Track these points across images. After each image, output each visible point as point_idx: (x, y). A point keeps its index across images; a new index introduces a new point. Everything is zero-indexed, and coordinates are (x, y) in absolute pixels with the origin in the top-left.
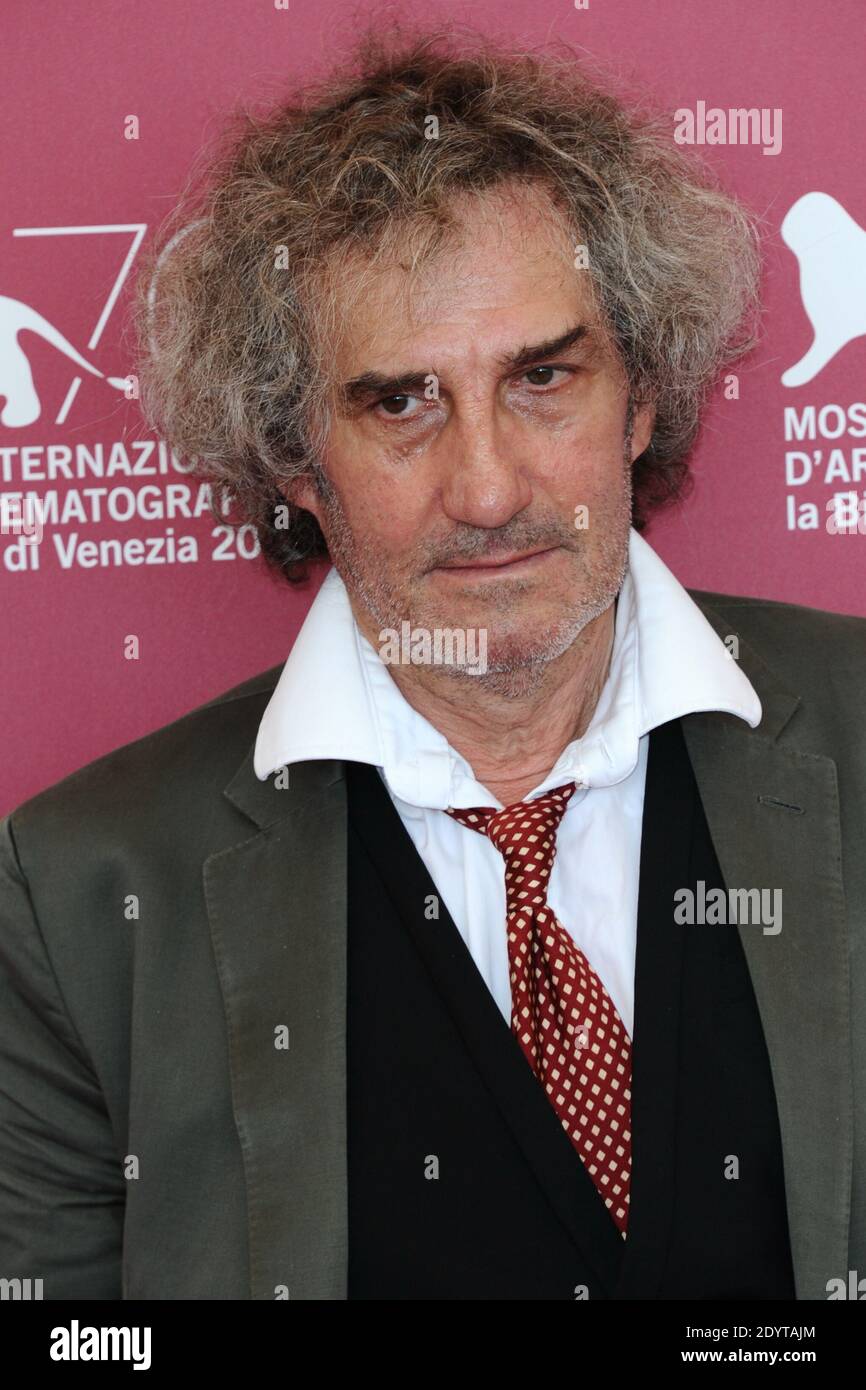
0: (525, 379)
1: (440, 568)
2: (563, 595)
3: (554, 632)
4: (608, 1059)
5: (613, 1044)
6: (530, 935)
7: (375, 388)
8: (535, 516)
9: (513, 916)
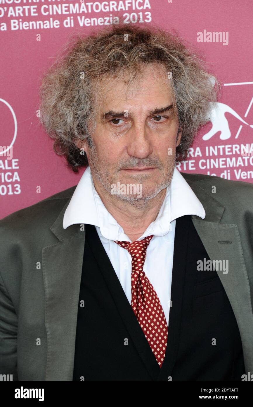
0: (153, 119)
1: (124, 169)
2: (157, 181)
3: (153, 191)
4: (157, 316)
5: (158, 312)
6: (138, 279)
7: (112, 115)
8: (152, 157)
9: (133, 273)
